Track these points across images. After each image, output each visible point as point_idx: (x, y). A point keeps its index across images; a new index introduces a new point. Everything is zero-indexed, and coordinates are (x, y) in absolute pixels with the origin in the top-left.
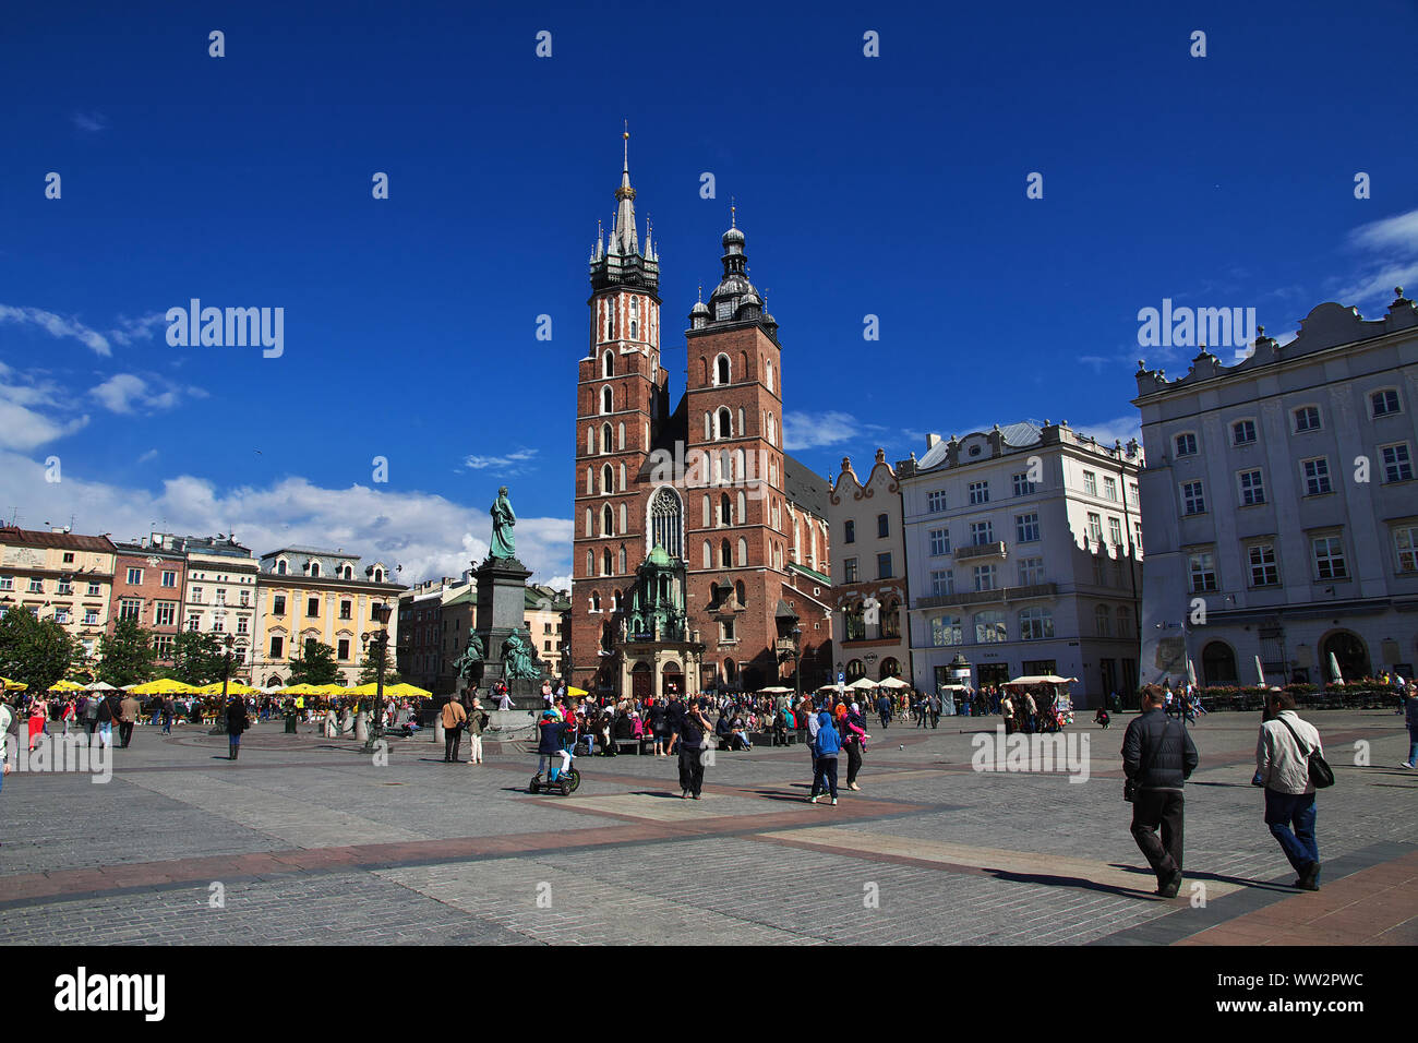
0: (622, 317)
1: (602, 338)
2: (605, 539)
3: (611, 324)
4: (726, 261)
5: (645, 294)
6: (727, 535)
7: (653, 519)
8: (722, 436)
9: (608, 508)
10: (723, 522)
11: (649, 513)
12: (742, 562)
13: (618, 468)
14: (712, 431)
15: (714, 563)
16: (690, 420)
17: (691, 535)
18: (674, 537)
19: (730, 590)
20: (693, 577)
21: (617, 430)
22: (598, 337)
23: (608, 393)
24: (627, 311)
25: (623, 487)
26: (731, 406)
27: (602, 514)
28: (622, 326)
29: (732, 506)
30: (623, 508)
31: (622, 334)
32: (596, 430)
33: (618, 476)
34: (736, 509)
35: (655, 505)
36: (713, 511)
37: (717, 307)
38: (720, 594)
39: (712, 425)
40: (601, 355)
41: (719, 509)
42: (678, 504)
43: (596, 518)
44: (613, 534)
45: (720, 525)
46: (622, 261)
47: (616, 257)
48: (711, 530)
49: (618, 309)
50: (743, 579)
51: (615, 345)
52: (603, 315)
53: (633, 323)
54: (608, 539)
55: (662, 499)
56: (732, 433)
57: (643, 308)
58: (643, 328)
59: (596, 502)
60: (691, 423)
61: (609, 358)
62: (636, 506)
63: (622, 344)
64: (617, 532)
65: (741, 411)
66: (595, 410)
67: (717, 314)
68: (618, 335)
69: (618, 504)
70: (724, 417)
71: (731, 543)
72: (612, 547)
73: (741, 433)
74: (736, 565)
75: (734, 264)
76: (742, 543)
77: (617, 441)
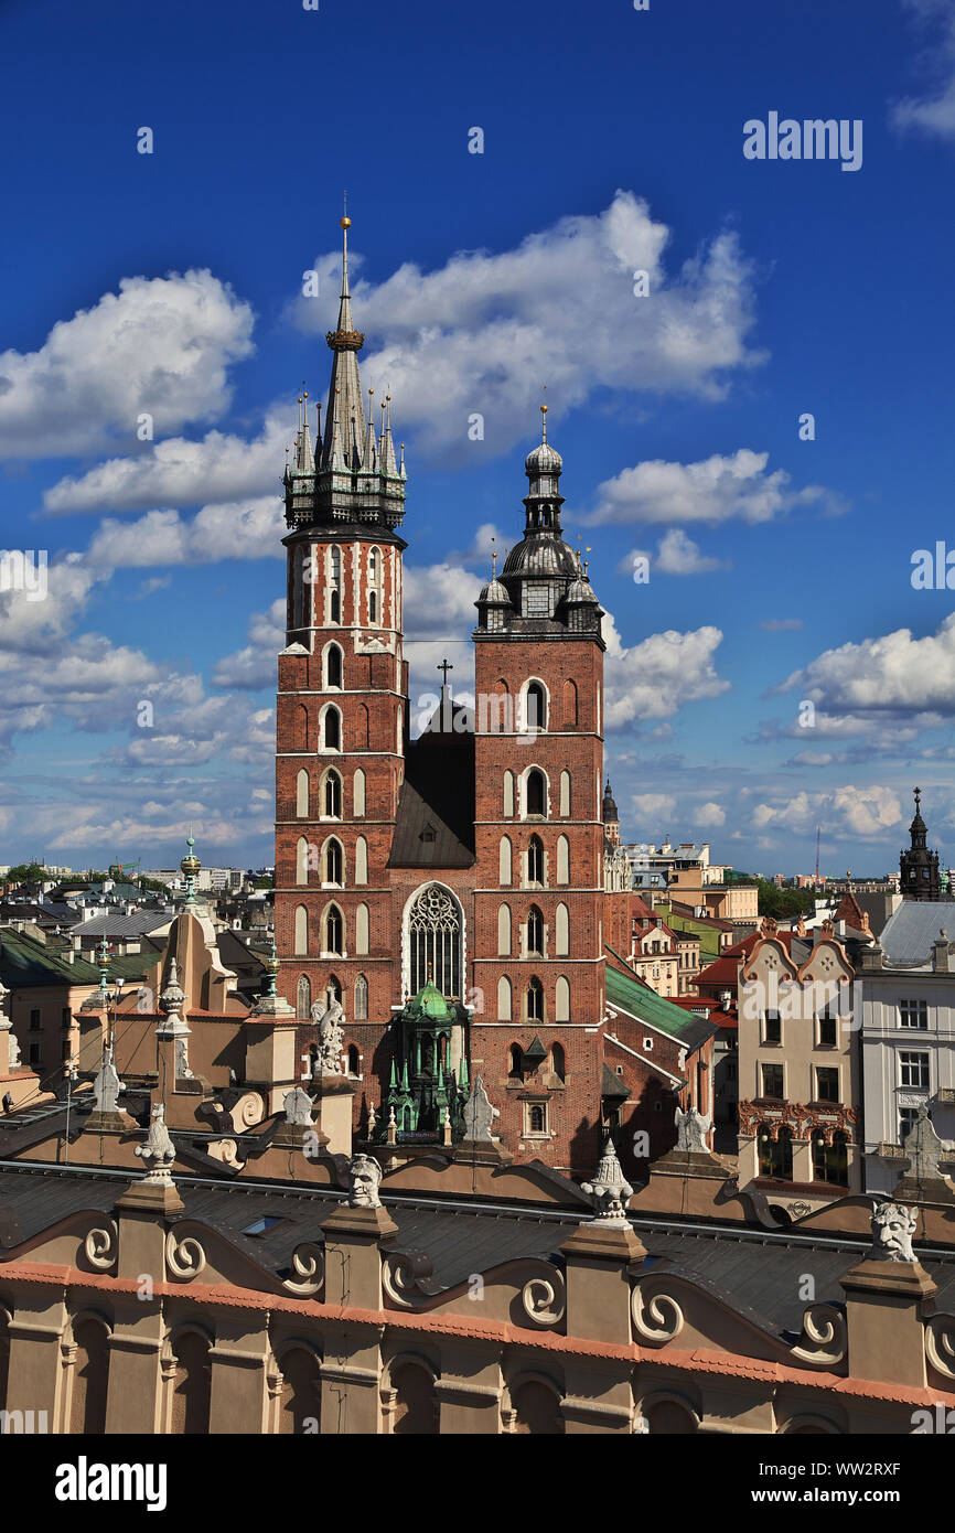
0: (357, 587)
1: (321, 620)
2: (327, 961)
3: (335, 595)
4: (531, 505)
5: (390, 544)
6: (538, 971)
7: (413, 935)
8: (529, 812)
9: (334, 910)
10: (530, 948)
11: (406, 926)
12: (562, 1013)
13: (352, 846)
14: (516, 805)
15: (515, 1014)
16: (478, 782)
17: (478, 967)
18: (448, 966)
19: (542, 1058)
20: (482, 1032)
21: (351, 782)
22: (314, 617)
23: (332, 716)
24: (364, 576)
25: (361, 878)
26: (548, 767)
27: (324, 920)
28: (357, 604)
29: (546, 928)
30: (362, 912)
31: (357, 615)
32: (312, 777)
33: (352, 859)
34: (552, 933)
35: (415, 912)
36: (515, 932)
37: (524, 593)
38: (525, 1062)
39: (516, 794)
40: (319, 649)
41: (524, 928)
42: (457, 912)
43: (313, 924)
44: (345, 954)
45: (525, 955)
46: (354, 483)
47: (344, 475)
48: (510, 962)
49: (349, 573)
50: (562, 1041)
51: (345, 636)
52: (322, 578)
53: (373, 594)
54: (335, 961)
55: (428, 903)
56: (549, 812)
57: (387, 568)
58: (387, 604)
59: (314, 899)
60: (480, 786)
61: (334, 653)
62: (384, 910)
63: (357, 635)
64: (352, 951)
65: (565, 777)
66: (310, 745)
67: (524, 604)
68: (350, 619)
69: (355, 905)
70: (536, 781)
71: (544, 984)
72: (342, 975)
73: (564, 811)
74: (552, 1018)
75: (546, 509)
76: (562, 984)
77: (350, 801)
